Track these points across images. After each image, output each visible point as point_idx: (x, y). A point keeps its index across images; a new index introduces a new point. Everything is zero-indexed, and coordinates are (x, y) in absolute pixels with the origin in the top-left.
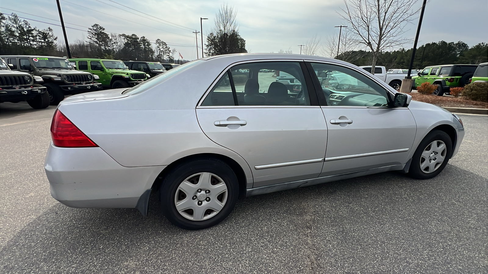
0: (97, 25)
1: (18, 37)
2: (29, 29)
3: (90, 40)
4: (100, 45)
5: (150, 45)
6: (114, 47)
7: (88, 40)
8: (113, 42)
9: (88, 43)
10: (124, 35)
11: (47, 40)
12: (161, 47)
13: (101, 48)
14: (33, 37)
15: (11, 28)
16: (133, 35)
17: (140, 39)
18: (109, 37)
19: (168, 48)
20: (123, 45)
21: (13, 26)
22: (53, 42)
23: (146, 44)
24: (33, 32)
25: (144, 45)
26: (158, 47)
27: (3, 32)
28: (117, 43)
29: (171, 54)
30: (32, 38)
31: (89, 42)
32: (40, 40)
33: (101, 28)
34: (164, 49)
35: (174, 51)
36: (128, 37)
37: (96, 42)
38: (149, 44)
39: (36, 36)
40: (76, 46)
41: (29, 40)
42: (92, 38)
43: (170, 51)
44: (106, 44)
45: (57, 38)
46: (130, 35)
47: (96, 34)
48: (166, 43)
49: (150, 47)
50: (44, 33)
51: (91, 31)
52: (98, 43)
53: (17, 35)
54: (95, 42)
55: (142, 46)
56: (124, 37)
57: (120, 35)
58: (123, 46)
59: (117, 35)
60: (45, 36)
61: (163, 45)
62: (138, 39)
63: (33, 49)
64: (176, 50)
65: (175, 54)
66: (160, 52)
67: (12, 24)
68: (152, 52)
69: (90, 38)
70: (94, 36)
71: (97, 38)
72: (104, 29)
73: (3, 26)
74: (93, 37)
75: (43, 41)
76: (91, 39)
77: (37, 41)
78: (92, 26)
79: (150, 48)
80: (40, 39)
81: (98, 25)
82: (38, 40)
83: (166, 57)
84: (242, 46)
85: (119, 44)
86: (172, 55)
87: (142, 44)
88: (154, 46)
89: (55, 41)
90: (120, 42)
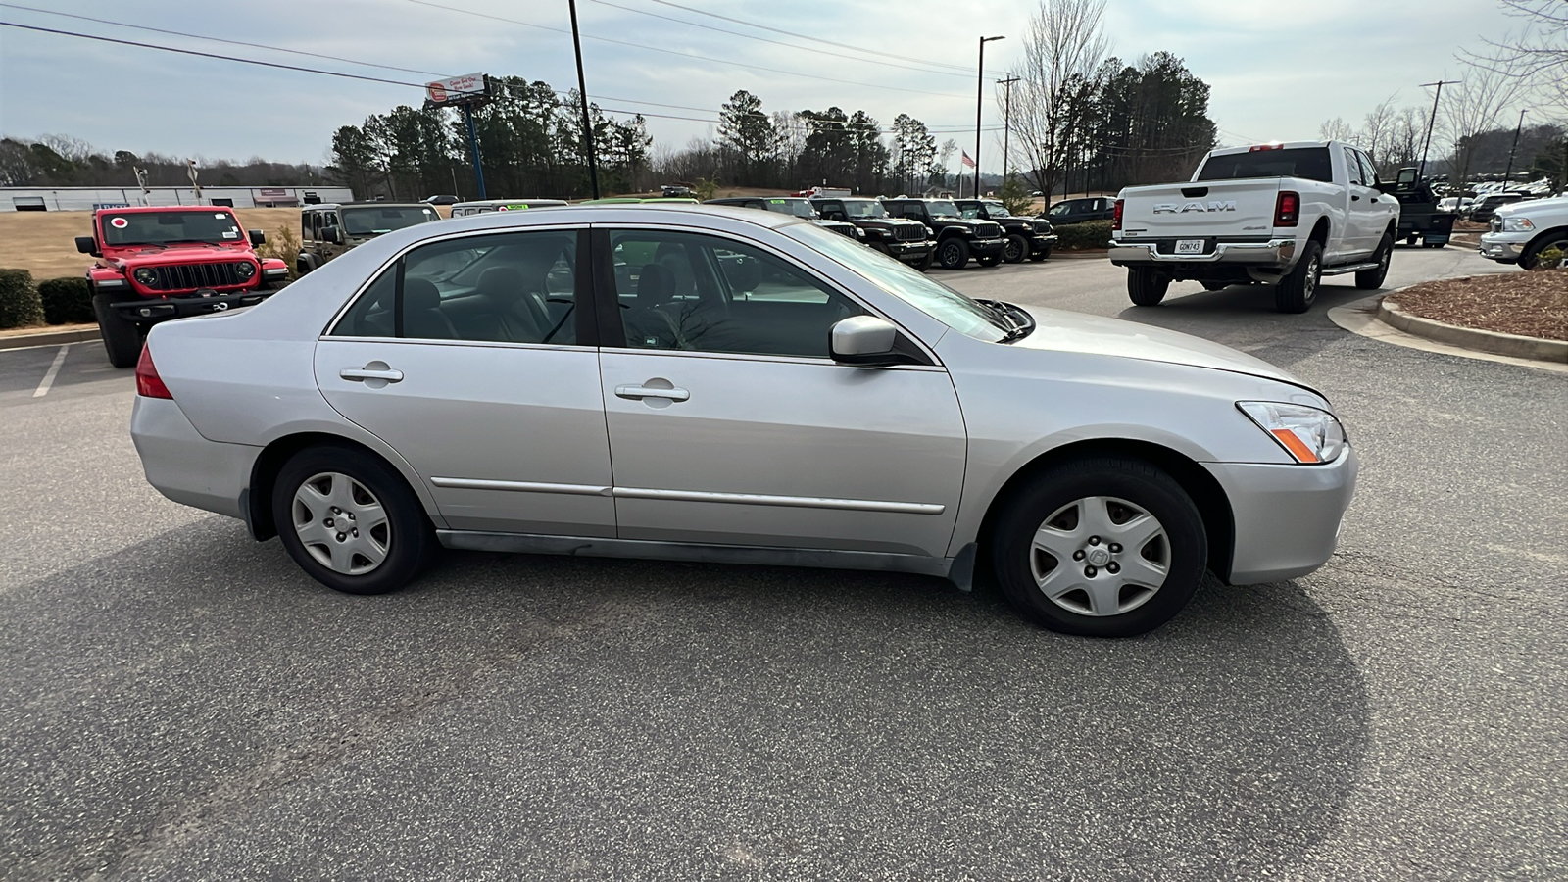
0: (742, 93)
1: (577, 144)
2: (600, 122)
3: (723, 136)
4: (747, 149)
5: (876, 135)
6: (779, 151)
7: (719, 137)
8: (778, 138)
9: (719, 146)
10: (807, 113)
11: (630, 147)
12: (907, 139)
13: (746, 155)
14: (605, 141)
15: (566, 126)
16: (832, 109)
17: (849, 120)
18: (769, 124)
19: (929, 139)
20: (803, 140)
21: (571, 119)
22: (642, 152)
23: (867, 133)
24: (606, 131)
25: (860, 137)
26: (900, 140)
27: (552, 136)
28: (788, 138)
29: (937, 159)
30: (602, 145)
31: (721, 144)
32: (617, 149)
33: (752, 100)
34: (918, 143)
35: (949, 146)
36: (817, 116)
37: (737, 141)
38: (874, 134)
39: (612, 139)
40: (692, 154)
41: (597, 149)
42: (729, 131)
43: (934, 149)
44: (761, 145)
45: (651, 140)
46: (824, 110)
47: (738, 117)
48: (925, 126)
49: (876, 140)
50: (626, 130)
51: (727, 111)
52: (740, 144)
53: (577, 140)
54: (735, 140)
55: (855, 142)
56: (807, 119)
57: (797, 115)
58: (802, 144)
59: (791, 114)
60: (627, 136)
61: (913, 133)
62: (845, 119)
63: (602, 173)
64: (956, 145)
65: (950, 157)
66: (905, 153)
67: (569, 115)
68: (882, 155)
69: (724, 130)
70: (733, 125)
71: (739, 131)
72: (759, 102)
73: (554, 123)
74: (731, 128)
75: (622, 149)
76: (725, 133)
77: (611, 152)
78: (732, 99)
79: (877, 144)
80: (618, 146)
81: (745, 92)
82: (614, 149)
83: (921, 170)
84: (1192, 108)
85: (791, 140)
86: (940, 162)
87: (854, 133)
88: (887, 139)
89: (646, 149)
90: (795, 136)
